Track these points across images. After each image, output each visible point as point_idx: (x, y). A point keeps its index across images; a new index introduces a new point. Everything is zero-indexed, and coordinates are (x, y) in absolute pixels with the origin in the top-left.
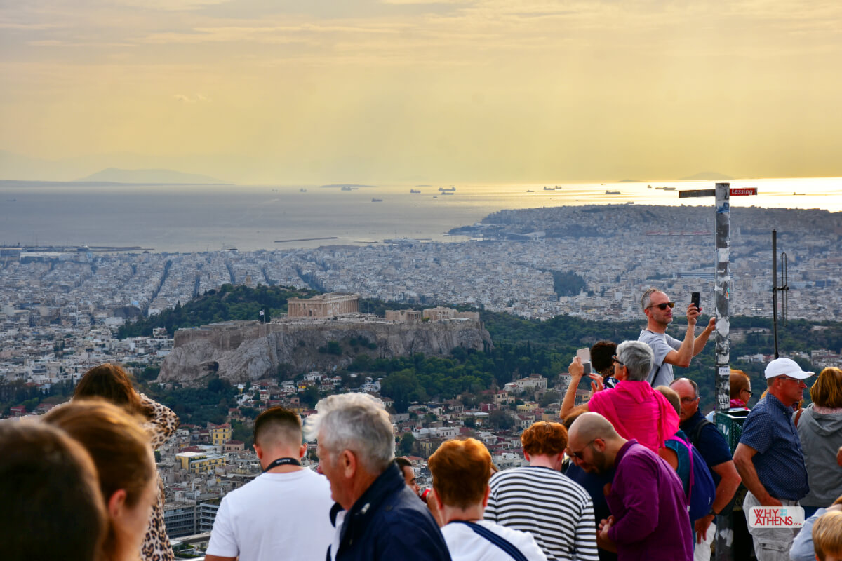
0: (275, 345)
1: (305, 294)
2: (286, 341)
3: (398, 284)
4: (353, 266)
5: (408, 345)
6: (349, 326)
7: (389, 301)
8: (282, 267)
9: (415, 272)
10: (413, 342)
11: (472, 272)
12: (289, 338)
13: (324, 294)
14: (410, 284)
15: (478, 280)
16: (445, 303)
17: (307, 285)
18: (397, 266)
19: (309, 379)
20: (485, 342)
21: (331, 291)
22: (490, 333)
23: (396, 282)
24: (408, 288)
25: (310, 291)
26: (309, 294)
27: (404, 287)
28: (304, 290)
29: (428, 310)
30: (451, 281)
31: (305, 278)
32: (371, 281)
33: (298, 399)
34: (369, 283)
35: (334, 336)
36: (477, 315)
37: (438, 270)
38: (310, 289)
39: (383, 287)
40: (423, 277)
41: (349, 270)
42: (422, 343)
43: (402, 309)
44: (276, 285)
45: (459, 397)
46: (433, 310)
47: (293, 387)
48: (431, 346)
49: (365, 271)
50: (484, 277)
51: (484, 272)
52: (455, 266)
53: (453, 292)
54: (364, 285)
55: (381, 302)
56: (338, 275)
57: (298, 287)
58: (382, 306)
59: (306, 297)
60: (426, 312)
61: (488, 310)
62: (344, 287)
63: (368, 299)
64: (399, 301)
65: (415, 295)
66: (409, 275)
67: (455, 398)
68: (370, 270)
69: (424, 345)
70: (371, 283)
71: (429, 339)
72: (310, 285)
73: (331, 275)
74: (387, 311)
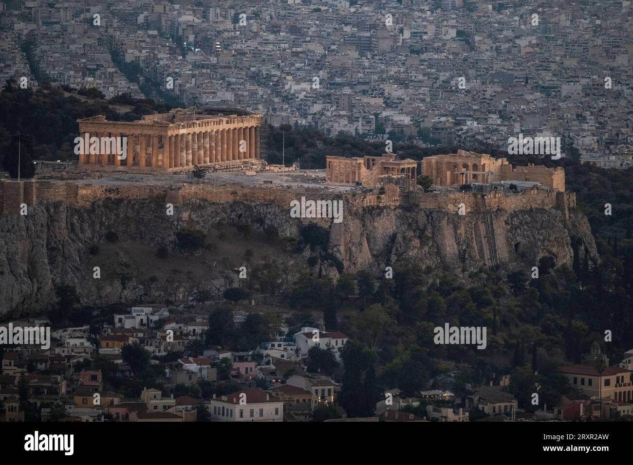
0: (45, 236)
1: (123, 110)
2: (72, 224)
3: (364, 92)
4: (253, 44)
5: (380, 245)
6: (234, 193)
7: (341, 133)
8: (73, 42)
9: (408, 63)
10: (393, 238)
11: (553, 67)
12: (81, 219)
13: (173, 111)
14: (395, 91)
15: (565, 89)
16: (481, 142)
17: (134, 87)
18: (365, 47)
19: (128, 324)
20: (576, 243)
21: (194, 101)
22: (591, 221)
23: (360, 88)
24: (389, 103)
25: (141, 101)
26: (135, 111)
27: (380, 101)
28: (124, 99)
29: (434, 159)
30: (499, 89)
31: (131, 71)
32: (298, 82)
33: (99, 374)
34: (291, 86)
35: (193, 216)
36: (559, 178)
37: (465, 60)
38: (142, 97)
39: (327, 97)
40: (428, 74)
41: (242, 53)
42: (416, 242)
43: (369, 154)
44: (53, 84)
45: (505, 381)
46: (447, 158)
47: (87, 344)
48: (439, 252)
49: (284, 59)
50: (584, 81)
51: (583, 69)
52: (509, 52)
53: (503, 116)
54: (278, 94)
55: (319, 135)
56: (214, 67)
57: (110, 93)
58: (320, 145)
59: (128, 118)
60: (429, 164)
61: (587, 164)
62: (229, 96)
63: (286, 128)
64: (365, 135)
65: (406, 120)
66: (393, 70)
67: (497, 382)
68: (296, 54)
69: (421, 248)
70: (295, 87)
71: (436, 230)
72: (142, 89)
73: (196, 66)
74: (329, 159)
